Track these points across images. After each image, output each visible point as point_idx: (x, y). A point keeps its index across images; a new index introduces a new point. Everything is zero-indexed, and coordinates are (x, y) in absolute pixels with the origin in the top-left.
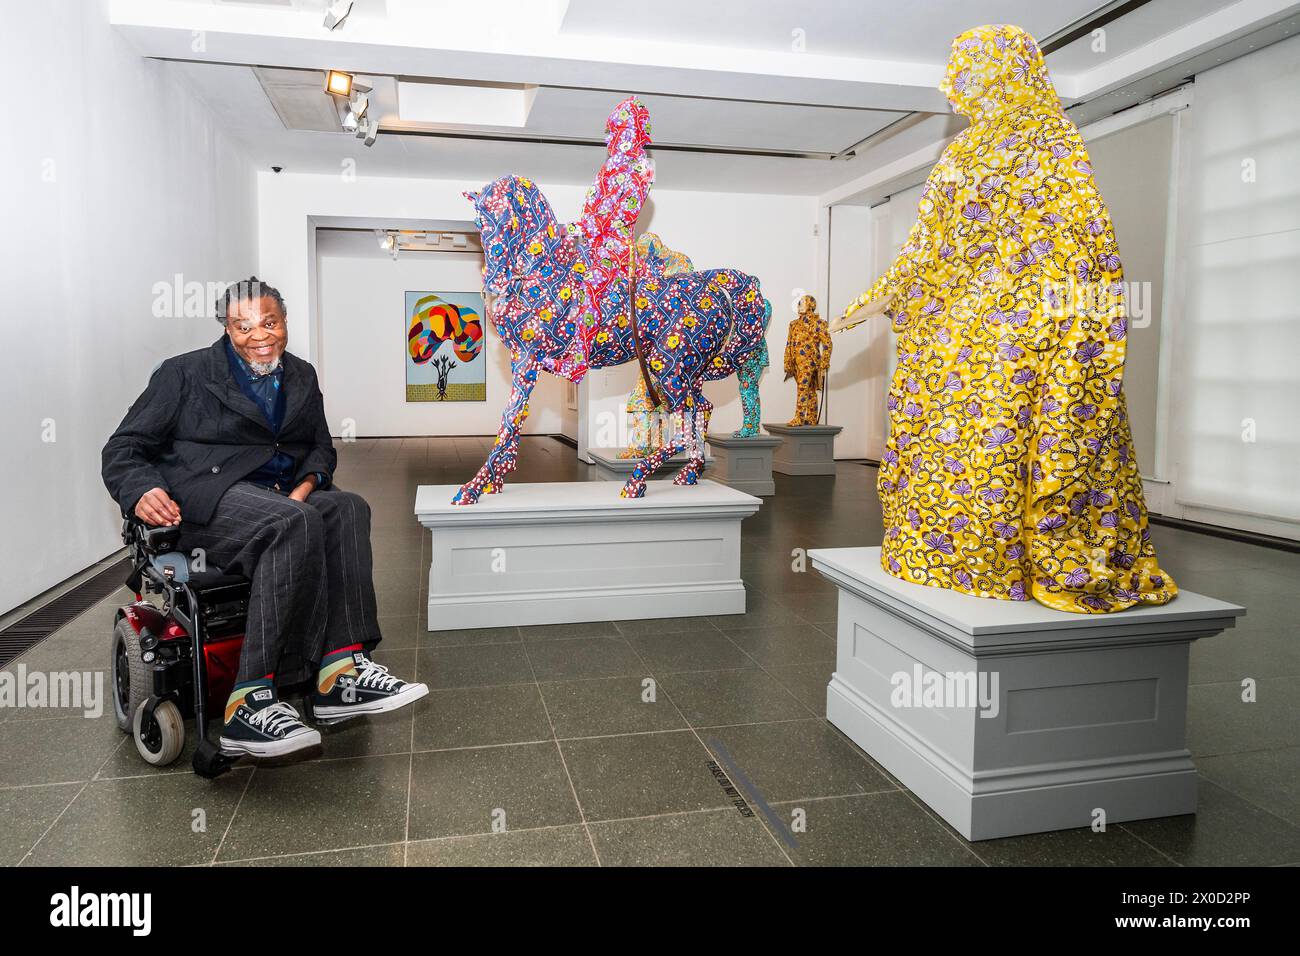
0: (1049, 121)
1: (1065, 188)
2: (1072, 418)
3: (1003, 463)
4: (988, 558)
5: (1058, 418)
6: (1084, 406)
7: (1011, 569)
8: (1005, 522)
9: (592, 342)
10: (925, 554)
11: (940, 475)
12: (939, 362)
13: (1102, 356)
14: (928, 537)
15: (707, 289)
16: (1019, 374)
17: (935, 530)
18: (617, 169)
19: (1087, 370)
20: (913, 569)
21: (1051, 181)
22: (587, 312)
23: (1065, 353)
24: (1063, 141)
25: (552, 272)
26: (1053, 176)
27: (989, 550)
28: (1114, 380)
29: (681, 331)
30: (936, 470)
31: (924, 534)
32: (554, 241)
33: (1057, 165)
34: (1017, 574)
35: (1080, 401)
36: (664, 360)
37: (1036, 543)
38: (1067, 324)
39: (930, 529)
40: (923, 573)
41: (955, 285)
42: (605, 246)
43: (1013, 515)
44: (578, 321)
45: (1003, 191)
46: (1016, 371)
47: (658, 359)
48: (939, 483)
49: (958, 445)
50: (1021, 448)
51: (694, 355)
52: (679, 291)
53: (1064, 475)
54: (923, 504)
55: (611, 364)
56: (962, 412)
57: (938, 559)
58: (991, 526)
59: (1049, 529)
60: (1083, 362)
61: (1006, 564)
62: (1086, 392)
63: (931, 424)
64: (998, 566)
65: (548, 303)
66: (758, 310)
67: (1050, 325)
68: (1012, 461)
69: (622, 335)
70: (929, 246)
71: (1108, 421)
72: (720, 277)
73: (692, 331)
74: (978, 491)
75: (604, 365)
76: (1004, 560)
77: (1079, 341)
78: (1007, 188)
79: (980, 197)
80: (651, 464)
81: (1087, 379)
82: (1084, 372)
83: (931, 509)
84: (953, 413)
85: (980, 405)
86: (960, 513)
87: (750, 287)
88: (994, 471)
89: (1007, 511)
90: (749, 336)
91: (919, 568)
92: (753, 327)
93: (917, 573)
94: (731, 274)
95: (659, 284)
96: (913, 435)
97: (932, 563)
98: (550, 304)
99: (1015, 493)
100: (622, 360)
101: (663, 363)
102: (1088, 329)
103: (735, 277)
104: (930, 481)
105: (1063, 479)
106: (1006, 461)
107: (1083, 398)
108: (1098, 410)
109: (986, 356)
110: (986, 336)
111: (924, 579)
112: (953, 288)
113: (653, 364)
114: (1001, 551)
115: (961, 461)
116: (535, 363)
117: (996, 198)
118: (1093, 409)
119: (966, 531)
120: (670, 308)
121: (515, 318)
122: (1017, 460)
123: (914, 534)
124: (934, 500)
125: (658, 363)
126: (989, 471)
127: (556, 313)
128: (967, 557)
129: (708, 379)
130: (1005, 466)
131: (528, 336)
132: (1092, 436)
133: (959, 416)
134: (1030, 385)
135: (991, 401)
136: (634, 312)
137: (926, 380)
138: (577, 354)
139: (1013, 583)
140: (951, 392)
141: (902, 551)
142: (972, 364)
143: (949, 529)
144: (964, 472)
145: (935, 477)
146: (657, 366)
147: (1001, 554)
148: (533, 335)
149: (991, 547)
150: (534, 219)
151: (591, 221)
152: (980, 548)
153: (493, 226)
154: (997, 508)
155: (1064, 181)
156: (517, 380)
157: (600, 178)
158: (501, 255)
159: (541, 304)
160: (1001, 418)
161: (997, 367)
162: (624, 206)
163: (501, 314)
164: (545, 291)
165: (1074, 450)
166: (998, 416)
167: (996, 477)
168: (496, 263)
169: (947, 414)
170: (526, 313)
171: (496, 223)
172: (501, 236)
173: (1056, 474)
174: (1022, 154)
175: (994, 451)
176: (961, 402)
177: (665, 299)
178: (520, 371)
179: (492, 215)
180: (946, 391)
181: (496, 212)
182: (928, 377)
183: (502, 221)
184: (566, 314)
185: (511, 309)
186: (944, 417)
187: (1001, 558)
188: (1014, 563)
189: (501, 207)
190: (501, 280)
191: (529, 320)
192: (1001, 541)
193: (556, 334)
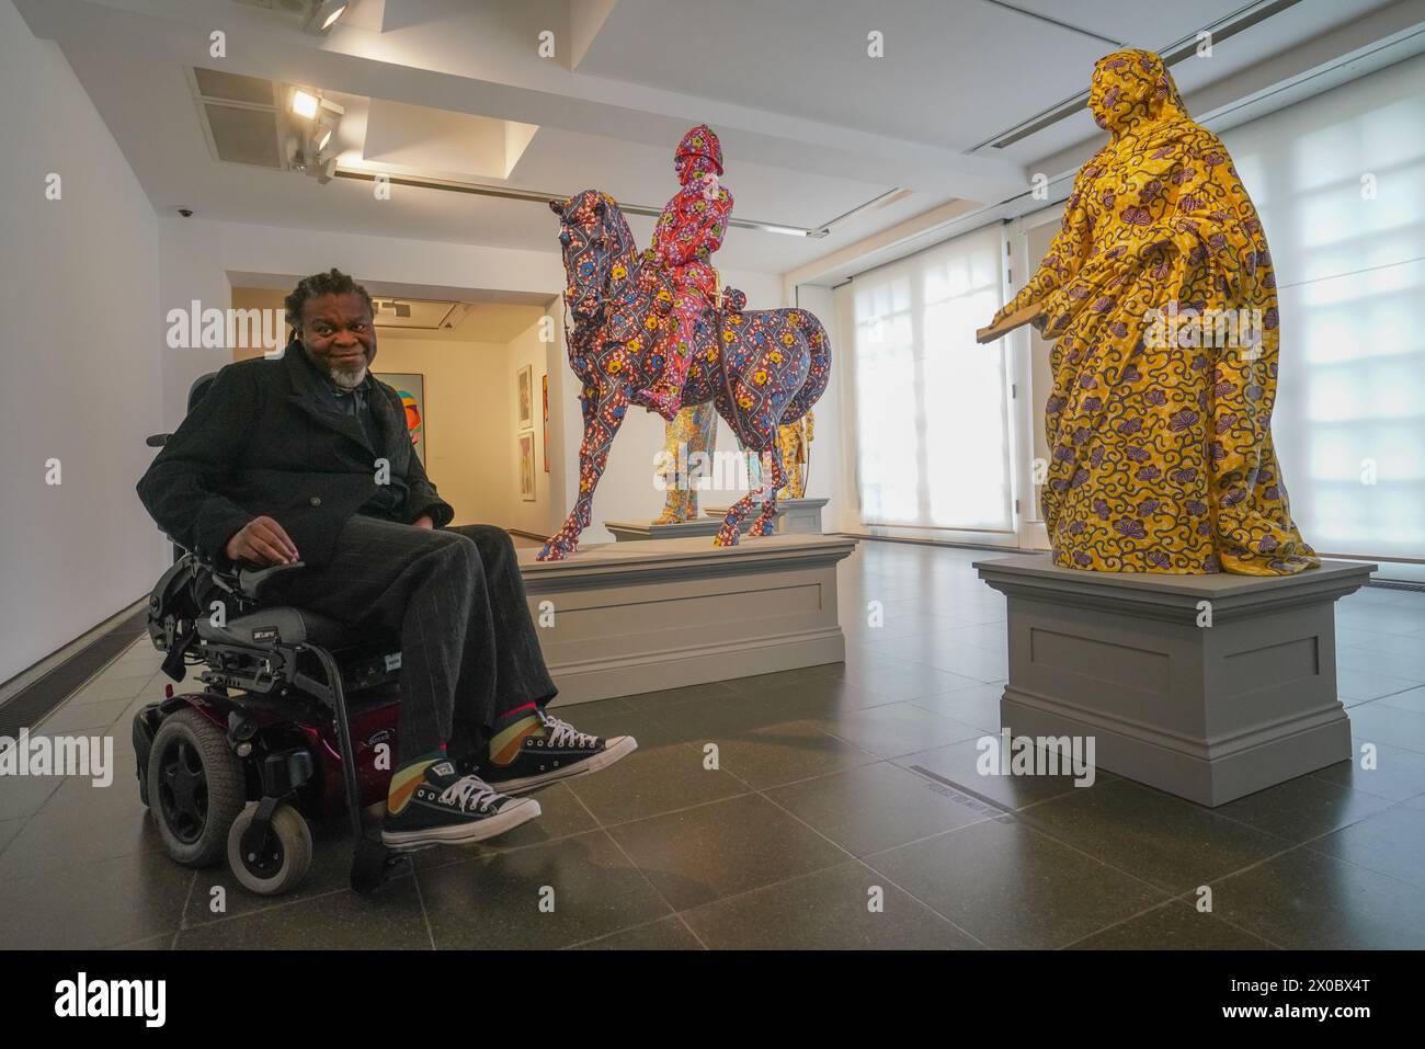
1: (1221, 193)
2: (1247, 398)
3: (1191, 445)
4: (1183, 536)
5: (1235, 399)
6: (1252, 388)
7: (1204, 544)
8: (1196, 500)
9: (685, 376)
10: (1117, 542)
11: (1125, 464)
12: (1116, 356)
14: (1119, 525)
15: (787, 325)
16: (1196, 361)
17: (1123, 518)
18: (694, 196)
20: (1106, 559)
21: (1208, 186)
22: (681, 341)
25: (636, 299)
26: (1208, 182)
27: (1184, 528)
29: (768, 367)
30: (1121, 459)
31: (1114, 523)
32: (635, 266)
33: (1211, 173)
34: (1208, 549)
36: (752, 397)
37: (1223, 518)
39: (1120, 517)
40: (1117, 561)
41: (1125, 282)
42: (688, 275)
43: (1203, 492)
45: (1163, 197)
46: (1194, 358)
47: (745, 396)
48: (1125, 471)
49: (1140, 434)
50: (1204, 429)
52: (762, 326)
53: (1245, 450)
54: (1110, 494)
56: (1142, 402)
57: (1130, 546)
58: (1185, 505)
62: (1253, 375)
63: (1111, 416)
64: (1192, 542)
65: (635, 332)
68: (1198, 442)
69: (710, 369)
72: (793, 315)
73: (779, 367)
74: (1169, 473)
76: (1198, 536)
78: (1166, 194)
79: (1138, 203)
80: (743, 508)
81: (1254, 364)
83: (1119, 497)
84: (1133, 404)
85: (1163, 392)
86: (1148, 498)
88: (1185, 452)
89: (1197, 489)
91: (1113, 556)
93: (1110, 562)
94: (801, 314)
95: (741, 318)
96: (1092, 429)
97: (1125, 550)
98: (637, 334)
99: (1203, 472)
101: (751, 400)
104: (1115, 471)
105: (1245, 455)
106: (1194, 442)
107: (1252, 380)
108: (1263, 391)
111: (1118, 566)
112: (1125, 285)
113: (741, 401)
114: (1195, 527)
115: (1144, 448)
116: (623, 398)
117: (1155, 203)
119: (1157, 514)
120: (755, 343)
121: (599, 348)
122: (1203, 441)
123: (1103, 524)
124: (1121, 489)
125: (747, 400)
126: (1179, 453)
127: (643, 344)
128: (1162, 539)
130: (1193, 447)
131: (615, 367)
134: (1205, 371)
135: (1175, 387)
136: (721, 346)
137: (1104, 374)
138: (673, 388)
139: (1207, 557)
140: (1129, 384)
141: (1092, 543)
142: (1148, 356)
143: (1138, 514)
144: (1149, 458)
145: (1120, 467)
146: (745, 403)
147: (1194, 531)
148: (620, 367)
149: (1185, 525)
150: (618, 241)
151: (673, 248)
152: (1175, 527)
153: (583, 241)
154: (1190, 487)
155: (1219, 186)
156: (603, 417)
157: (676, 205)
158: (591, 274)
159: (628, 333)
160: (1186, 402)
161: (1178, 355)
162: (709, 233)
163: (581, 344)
164: (631, 319)
165: (1251, 427)
166: (1182, 400)
167: (1186, 457)
168: (587, 283)
169: (1127, 405)
170: (611, 344)
171: (588, 238)
172: (592, 253)
173: (1239, 450)
174: (1179, 162)
175: (1183, 433)
176: (1140, 393)
177: (750, 333)
178: (607, 407)
179: (583, 229)
180: (1124, 384)
181: (588, 225)
182: (1107, 370)
183: (595, 236)
184: (653, 346)
185: (594, 339)
186: (1125, 409)
187: (1194, 535)
188: (1206, 539)
189: (593, 220)
190: (591, 302)
191: (616, 351)
192: (1194, 518)
193: (643, 366)
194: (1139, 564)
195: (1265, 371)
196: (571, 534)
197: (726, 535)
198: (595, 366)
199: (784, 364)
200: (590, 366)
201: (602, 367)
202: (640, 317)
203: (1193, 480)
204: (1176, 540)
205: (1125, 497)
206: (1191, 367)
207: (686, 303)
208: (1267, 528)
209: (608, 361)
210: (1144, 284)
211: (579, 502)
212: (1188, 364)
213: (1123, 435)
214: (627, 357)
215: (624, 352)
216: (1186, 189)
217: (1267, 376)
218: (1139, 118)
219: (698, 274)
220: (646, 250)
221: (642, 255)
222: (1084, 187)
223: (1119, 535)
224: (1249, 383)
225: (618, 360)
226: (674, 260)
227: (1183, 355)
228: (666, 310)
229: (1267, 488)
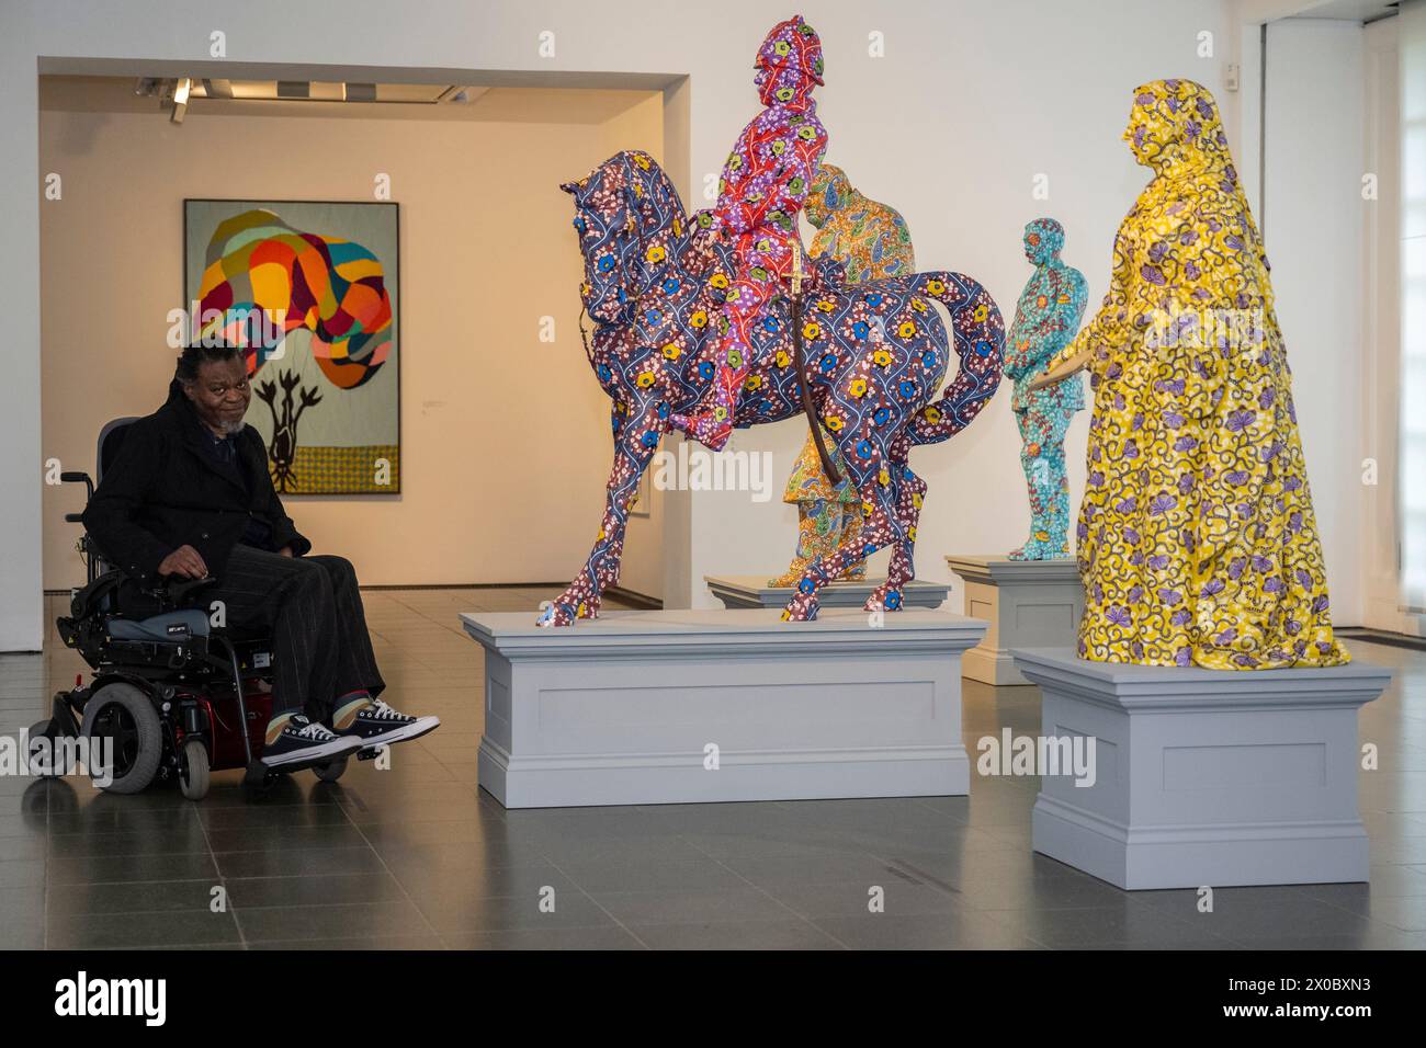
0: (1208, 192)
1: (1219, 261)
2: (1224, 485)
3: (1166, 530)
4: (1156, 626)
5: (1212, 485)
6: (1236, 473)
7: (1178, 634)
8: (1169, 588)
9: (739, 391)
10: (1107, 629)
11: (1120, 547)
12: (1116, 429)
13: (1255, 425)
14: (1109, 612)
15: (909, 308)
16: (1180, 442)
17: (1115, 604)
18: (773, 130)
19: (1239, 439)
21: (1207, 254)
22: (733, 347)
23: (1218, 422)
24: (1216, 216)
25: (680, 286)
26: (1209, 249)
27: (1157, 618)
28: (1264, 447)
29: (870, 373)
30: (1117, 542)
31: (1106, 608)
32: (681, 240)
33: (1213, 237)
34: (1182, 641)
35: (1232, 468)
36: (846, 415)
37: (1199, 609)
38: (1219, 394)
39: (1110, 603)
40: (1105, 649)
41: (1129, 350)
42: (756, 248)
43: (1177, 581)
44: (719, 361)
45: (1172, 258)
46: (1178, 439)
47: (835, 414)
48: (1119, 554)
49: (1135, 515)
50: (1184, 516)
51: (889, 408)
52: (865, 311)
53: (1217, 539)
54: (1106, 578)
55: (766, 421)
56: (1137, 481)
57: (1118, 633)
58: (1157, 593)
59: (1210, 594)
60: (1233, 430)
61: (1173, 630)
62: (1238, 459)
63: (1113, 493)
64: (1165, 632)
65: (675, 333)
66: (992, 335)
67: (1201, 396)
68: (1174, 528)
69: (781, 379)
70: (1121, 301)
71: (1258, 487)
72: (931, 285)
73: (887, 371)
74: (1147, 559)
75: (754, 423)
76: (1171, 627)
77: (1229, 410)
78: (1175, 255)
79: (1152, 261)
80: (826, 571)
81: (1239, 447)
82: (1236, 440)
83: (1112, 582)
84: (1130, 482)
85: (1149, 473)
86: (1135, 584)
87: (980, 299)
88: (1159, 538)
89: (1170, 576)
90: (980, 376)
91: (1101, 645)
92: (987, 360)
94: (950, 279)
95: (837, 302)
96: (1097, 506)
97: (1113, 638)
98: (677, 335)
99: (1179, 559)
100: (781, 415)
101: (843, 419)
102: (1239, 399)
103: (956, 285)
104: (1111, 553)
105: (1216, 543)
106: (1169, 528)
107: (1235, 465)
108: (1250, 476)
109: (1153, 424)
110: (1154, 403)
111: (1105, 655)
112: (1129, 353)
113: (829, 420)
114: (1168, 616)
115: (1137, 530)
116: (656, 421)
117: (1166, 263)
118: (1246, 475)
119: (1139, 602)
120: (853, 338)
121: (626, 356)
122: (1179, 527)
123: (1098, 610)
124: (1114, 573)
125: (836, 419)
126: (1153, 538)
127: (686, 349)
128: (1141, 628)
129: (917, 443)
130: (1167, 533)
131: (646, 381)
132: (1244, 501)
133: (1135, 485)
134: (1191, 452)
135: (1157, 469)
136: (799, 345)
137: (1106, 447)
138: (719, 409)
139: (1179, 648)
140: (1129, 460)
141: (1088, 630)
142: (1144, 431)
143: (1128, 601)
144: (1139, 541)
145: (1115, 549)
146: (834, 424)
147: (1167, 621)
148: (652, 381)
149: (1158, 614)
150: (654, 213)
151: (735, 210)
152: (1150, 616)
153: (602, 231)
154: (1162, 575)
155: (1218, 254)
156: (629, 445)
157: (747, 144)
158: (612, 269)
159: (665, 335)
160: (1164, 485)
161: (1162, 435)
162: (786, 192)
163: (605, 348)
164: (670, 315)
165: (1226, 515)
166: (1161, 483)
167: (1161, 543)
168: (606, 281)
169: (1125, 482)
170: (643, 349)
171: (607, 227)
172: (612, 244)
173: (1211, 538)
174: (1186, 222)
175: (1159, 517)
176: (1137, 471)
177: (845, 324)
178: (634, 433)
179: (601, 216)
180: (1124, 459)
181: (607, 212)
182: (1108, 444)
183: (615, 224)
184: (701, 349)
185: (620, 343)
186: (1124, 486)
187: (1167, 625)
188: (1180, 629)
189: (613, 205)
190: (610, 306)
191: (647, 359)
192: (1167, 608)
193: (686, 378)
194: (1124, 654)
195: (1255, 455)
196: (580, 595)
197: (798, 606)
198: (621, 376)
199: (895, 367)
200: (615, 378)
201: (630, 380)
202: (682, 313)
203: (1166, 568)
204: (1150, 629)
205: (1117, 581)
206: (1174, 448)
207: (742, 295)
208: (1233, 621)
209: (636, 373)
210: (1142, 355)
211: (593, 553)
212: (1171, 445)
213: (1120, 514)
214: (662, 367)
215: (659, 360)
216: (1191, 253)
217: (1257, 461)
218: (1171, 158)
219: (771, 245)
220: (701, 212)
221: (695, 219)
222: (1123, 227)
223: (1109, 623)
224: (1228, 469)
225: (651, 371)
226: (736, 227)
227: (1166, 436)
228: (720, 302)
229: (1266, 579)
